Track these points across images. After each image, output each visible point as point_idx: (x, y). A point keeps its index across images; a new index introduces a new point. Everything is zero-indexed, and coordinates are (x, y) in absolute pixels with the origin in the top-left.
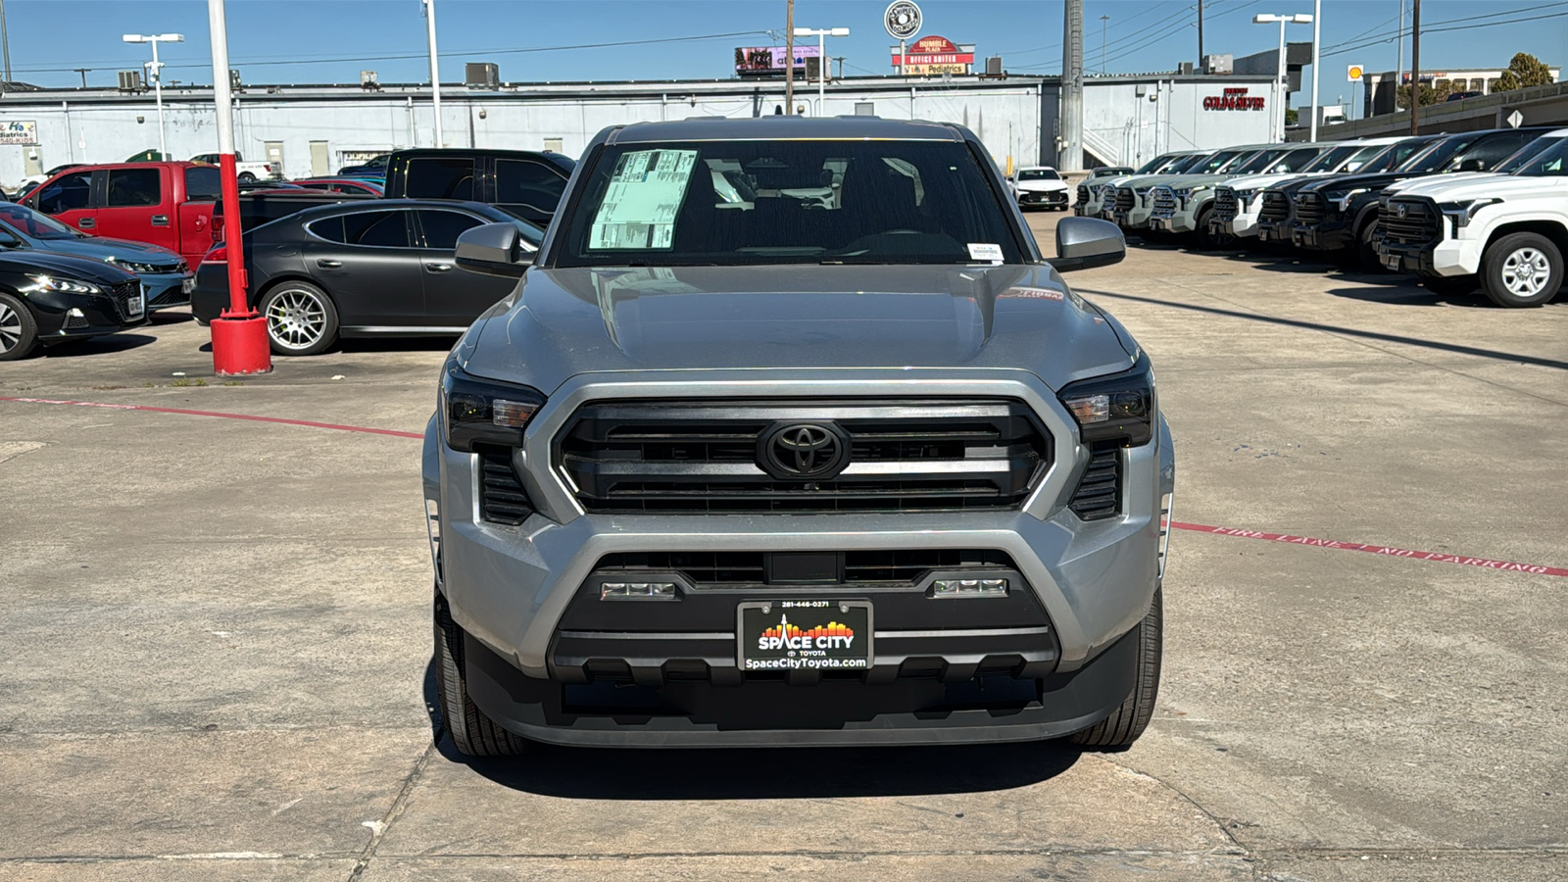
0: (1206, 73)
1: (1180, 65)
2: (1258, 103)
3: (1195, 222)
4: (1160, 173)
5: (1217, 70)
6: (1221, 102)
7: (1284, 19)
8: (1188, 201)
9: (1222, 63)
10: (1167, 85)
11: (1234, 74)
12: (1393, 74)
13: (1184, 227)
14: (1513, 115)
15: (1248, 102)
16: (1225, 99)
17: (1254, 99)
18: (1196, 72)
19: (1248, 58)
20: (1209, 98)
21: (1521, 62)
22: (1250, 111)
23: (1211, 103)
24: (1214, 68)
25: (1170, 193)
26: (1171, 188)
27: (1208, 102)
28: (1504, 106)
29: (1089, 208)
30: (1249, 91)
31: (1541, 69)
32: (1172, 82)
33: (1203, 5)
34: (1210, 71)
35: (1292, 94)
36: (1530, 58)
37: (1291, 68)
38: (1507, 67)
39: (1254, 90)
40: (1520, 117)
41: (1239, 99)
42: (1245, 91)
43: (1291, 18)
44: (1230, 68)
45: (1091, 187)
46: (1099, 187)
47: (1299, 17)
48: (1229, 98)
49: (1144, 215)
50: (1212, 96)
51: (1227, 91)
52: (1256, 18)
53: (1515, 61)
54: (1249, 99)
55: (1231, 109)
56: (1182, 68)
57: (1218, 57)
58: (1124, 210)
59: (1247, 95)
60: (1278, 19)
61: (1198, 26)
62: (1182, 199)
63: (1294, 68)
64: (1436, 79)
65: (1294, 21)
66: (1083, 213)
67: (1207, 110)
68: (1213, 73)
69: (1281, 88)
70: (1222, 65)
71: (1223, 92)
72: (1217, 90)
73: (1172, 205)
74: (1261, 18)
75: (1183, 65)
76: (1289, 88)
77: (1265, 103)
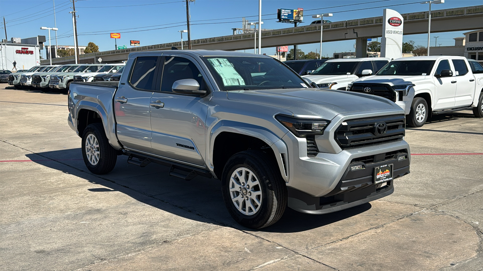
0: (13, 43)
1: (2, 40)
2: (32, 53)
3: (66, 86)
4: (50, 72)
5: (16, 42)
6: (21, 52)
7: (49, 29)
8: (63, 80)
9: (18, 40)
10: (4, 46)
11: (22, 43)
12: (54, 46)
13: (63, 87)
14: (99, 59)
15: (29, 52)
16: (22, 51)
17: (30, 51)
18: (9, 42)
19: (25, 39)
20: (17, 50)
21: (91, 45)
22: (30, 54)
23: (18, 52)
24: (15, 42)
25: (57, 77)
26: (57, 76)
27: (17, 51)
28: (96, 56)
29: (14, 82)
30: (29, 49)
31: (96, 47)
32: (6, 45)
33: (5, 23)
34: (14, 42)
35: (41, 50)
36: (93, 44)
37: (40, 43)
38: (87, 46)
39: (30, 49)
40: (101, 60)
41: (26, 51)
42: (27, 49)
43: (52, 29)
44: (20, 42)
45: (15, 76)
46: (17, 75)
47: (54, 29)
48: (23, 50)
49: (45, 84)
50: (18, 50)
51: (22, 48)
52: (41, 28)
53: (89, 44)
54: (29, 51)
55: (24, 54)
56: (3, 41)
57: (16, 38)
58: (38, 83)
59: (28, 50)
60: (48, 28)
61: (4, 29)
62: (61, 79)
63: (41, 43)
64: (66, 48)
65: (52, 30)
66: (13, 83)
67: (17, 54)
68: (15, 43)
69: (38, 49)
70: (17, 41)
71: (21, 49)
72: (19, 48)
73: (58, 81)
74: (43, 28)
75: (3, 40)
76: (40, 49)
77: (33, 53)
